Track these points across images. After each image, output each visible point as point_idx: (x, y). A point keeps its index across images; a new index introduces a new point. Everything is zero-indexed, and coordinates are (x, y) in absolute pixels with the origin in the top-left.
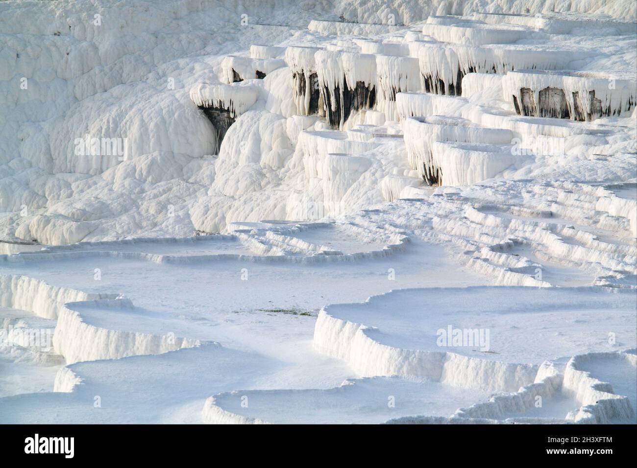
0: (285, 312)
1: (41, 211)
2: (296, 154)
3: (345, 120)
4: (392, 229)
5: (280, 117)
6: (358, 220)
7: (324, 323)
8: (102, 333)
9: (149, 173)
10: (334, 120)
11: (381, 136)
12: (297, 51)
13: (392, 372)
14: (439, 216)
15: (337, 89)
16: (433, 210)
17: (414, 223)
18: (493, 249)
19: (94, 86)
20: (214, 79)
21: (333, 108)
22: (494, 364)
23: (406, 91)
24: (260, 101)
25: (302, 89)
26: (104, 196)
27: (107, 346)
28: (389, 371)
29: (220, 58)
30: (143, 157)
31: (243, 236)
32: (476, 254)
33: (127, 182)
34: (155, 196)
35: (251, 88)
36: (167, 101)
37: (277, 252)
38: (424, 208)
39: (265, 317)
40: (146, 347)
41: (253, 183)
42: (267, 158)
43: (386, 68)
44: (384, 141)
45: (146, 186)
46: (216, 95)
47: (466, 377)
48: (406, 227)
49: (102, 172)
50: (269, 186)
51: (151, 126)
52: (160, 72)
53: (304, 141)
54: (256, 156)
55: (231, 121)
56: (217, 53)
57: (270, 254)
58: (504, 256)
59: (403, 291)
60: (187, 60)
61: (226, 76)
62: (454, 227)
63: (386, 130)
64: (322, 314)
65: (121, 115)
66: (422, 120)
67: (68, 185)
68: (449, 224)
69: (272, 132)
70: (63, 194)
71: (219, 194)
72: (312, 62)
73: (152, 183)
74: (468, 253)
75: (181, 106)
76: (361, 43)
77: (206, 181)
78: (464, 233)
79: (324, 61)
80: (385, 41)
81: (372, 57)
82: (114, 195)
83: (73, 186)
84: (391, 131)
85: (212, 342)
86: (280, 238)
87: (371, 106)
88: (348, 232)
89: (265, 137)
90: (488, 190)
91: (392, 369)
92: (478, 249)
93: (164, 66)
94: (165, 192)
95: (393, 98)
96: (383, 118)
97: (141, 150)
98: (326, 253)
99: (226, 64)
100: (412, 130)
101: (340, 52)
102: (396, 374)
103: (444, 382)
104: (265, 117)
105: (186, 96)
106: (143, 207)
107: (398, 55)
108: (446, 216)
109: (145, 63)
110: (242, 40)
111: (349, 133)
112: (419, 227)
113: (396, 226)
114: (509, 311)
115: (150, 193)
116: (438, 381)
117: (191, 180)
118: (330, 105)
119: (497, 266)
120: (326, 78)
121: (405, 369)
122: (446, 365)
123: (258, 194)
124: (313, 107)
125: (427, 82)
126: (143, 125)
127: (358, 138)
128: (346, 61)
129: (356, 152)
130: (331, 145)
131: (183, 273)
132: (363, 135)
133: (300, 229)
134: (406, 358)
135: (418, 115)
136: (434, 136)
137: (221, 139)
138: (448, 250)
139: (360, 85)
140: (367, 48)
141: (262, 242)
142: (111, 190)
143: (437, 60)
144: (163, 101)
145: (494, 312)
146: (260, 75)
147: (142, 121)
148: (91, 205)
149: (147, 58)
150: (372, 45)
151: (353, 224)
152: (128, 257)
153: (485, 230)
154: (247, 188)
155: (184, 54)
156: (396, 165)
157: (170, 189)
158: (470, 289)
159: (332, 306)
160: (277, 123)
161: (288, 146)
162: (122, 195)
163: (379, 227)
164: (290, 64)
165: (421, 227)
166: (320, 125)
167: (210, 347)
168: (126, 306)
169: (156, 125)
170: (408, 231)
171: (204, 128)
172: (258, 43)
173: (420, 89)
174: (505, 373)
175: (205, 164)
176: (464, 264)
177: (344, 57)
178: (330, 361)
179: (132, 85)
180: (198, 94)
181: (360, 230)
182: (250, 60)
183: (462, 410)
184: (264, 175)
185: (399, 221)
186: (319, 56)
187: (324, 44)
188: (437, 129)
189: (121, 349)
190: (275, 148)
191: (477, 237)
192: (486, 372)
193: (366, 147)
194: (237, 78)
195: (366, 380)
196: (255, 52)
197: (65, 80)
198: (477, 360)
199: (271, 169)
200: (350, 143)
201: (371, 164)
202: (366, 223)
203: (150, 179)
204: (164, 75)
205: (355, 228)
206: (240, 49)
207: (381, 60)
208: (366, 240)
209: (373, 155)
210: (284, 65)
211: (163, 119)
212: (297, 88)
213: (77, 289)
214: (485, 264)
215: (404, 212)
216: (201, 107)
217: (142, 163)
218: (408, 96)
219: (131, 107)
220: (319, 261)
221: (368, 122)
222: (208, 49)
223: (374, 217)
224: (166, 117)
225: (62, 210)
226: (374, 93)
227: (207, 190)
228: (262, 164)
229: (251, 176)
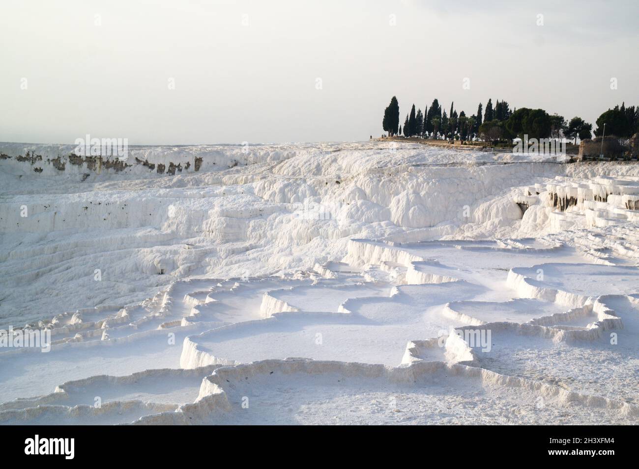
0: (503, 270)
1: (463, 235)
2: (549, 220)
3: (566, 208)
4: (558, 241)
5: (544, 207)
6: (545, 238)
7: (511, 274)
8: (420, 273)
9: (499, 224)
10: (562, 209)
11: (578, 215)
12: (550, 186)
13: (533, 297)
14: (578, 237)
15: (564, 199)
16: (575, 235)
17: (567, 239)
18: (596, 250)
19: (482, 195)
20: (522, 194)
21: (562, 205)
22: (577, 296)
23: (588, 200)
24: (538, 202)
25: (552, 198)
26: (483, 231)
27: (422, 279)
28: (532, 296)
29: (524, 187)
30: (497, 219)
31: (499, 241)
32: (588, 252)
33: (491, 226)
34: (500, 232)
35: (535, 197)
36: (506, 201)
37: (509, 247)
38: (572, 234)
39: (494, 272)
40: (437, 281)
41: (533, 229)
42: (539, 221)
43: (581, 192)
44: (579, 216)
45: (498, 228)
46: (522, 200)
47: (565, 301)
48: (564, 241)
49: (483, 223)
50: (539, 230)
51: (500, 209)
52: (504, 191)
53: (551, 216)
54: (535, 220)
55: (527, 208)
56: (523, 186)
57: (507, 248)
58: (599, 253)
59: (549, 264)
60: (513, 188)
61: (526, 194)
62: (583, 242)
63: (580, 213)
64: (511, 270)
65: (490, 205)
66: (593, 210)
67: (472, 227)
68: (581, 240)
69: (541, 212)
70: (470, 230)
71: (521, 232)
72: (555, 190)
73: (500, 227)
74: (586, 251)
75: (510, 203)
76: (573, 184)
77: (517, 227)
78: (586, 244)
79: (560, 189)
80: (581, 183)
81: (577, 188)
82: (487, 231)
83: (474, 228)
84: (582, 213)
85: (463, 280)
86: (512, 242)
87: (575, 204)
88: (540, 242)
89: (538, 214)
90: (599, 229)
91: (533, 296)
92: (590, 250)
93: (505, 190)
94: (504, 230)
95: (583, 202)
96: (579, 209)
97: (497, 216)
98: (528, 248)
99: (526, 189)
100: (588, 213)
101: (566, 186)
102: (535, 297)
103: (556, 302)
104: (539, 207)
105: (512, 199)
106: (496, 235)
107: (585, 188)
108: (580, 237)
109: (499, 188)
110: (532, 182)
111: (567, 213)
112: (568, 241)
113: (559, 240)
114: (594, 274)
115: (499, 230)
116: (553, 302)
117: (513, 227)
118: (561, 204)
119: (595, 256)
120: (560, 195)
121: (539, 296)
122: (557, 295)
123: (535, 232)
124: (555, 204)
125: (595, 197)
126: (498, 208)
127: (570, 215)
128: (567, 190)
129: (569, 220)
130: (561, 217)
131: (467, 253)
132: (571, 214)
133: (522, 240)
134: (540, 291)
135: (591, 208)
136: (596, 216)
137: (523, 214)
138: (578, 250)
139: (572, 198)
140: (575, 185)
141: (505, 244)
142: (486, 229)
143: (599, 190)
144: (505, 201)
145: (587, 274)
146: (538, 193)
147: (497, 207)
148: (479, 234)
149: (500, 187)
150: (577, 184)
151: (543, 239)
152: (449, 246)
153: (594, 243)
154: (531, 231)
155: (513, 186)
156: (583, 224)
157: (505, 230)
158: (579, 265)
159: (516, 268)
160: (542, 209)
161: (546, 217)
162: (490, 231)
163: (553, 240)
164: (548, 190)
165: (570, 241)
166: (557, 211)
167: (461, 282)
168: (437, 264)
169: (502, 209)
170: (564, 242)
171: (518, 210)
172: (538, 182)
173: (592, 199)
174: (582, 300)
175: (517, 222)
176: (583, 255)
177: (567, 188)
178: (511, 290)
179: (495, 195)
180: (516, 199)
181: (545, 241)
182: (535, 188)
183: (534, 319)
184: (537, 226)
185: (561, 239)
186: (558, 188)
187: (560, 184)
188: (597, 213)
189: (427, 280)
190: (541, 217)
191: (591, 246)
192: (574, 300)
193: (572, 218)
194: (530, 194)
195: (521, 300)
196: (536, 186)
197: (473, 193)
198: (570, 294)
199: (540, 224)
200: (567, 217)
201: (574, 224)
202: (548, 238)
203: (499, 226)
204: (506, 192)
205: (543, 240)
206: (531, 185)
207: (580, 190)
208: (547, 245)
209: (575, 221)
210: (546, 190)
211: (504, 206)
212: (550, 198)
213: (420, 257)
214: (591, 256)
215: (564, 235)
216: (517, 203)
217: (496, 221)
218: (588, 202)
219: (494, 202)
220: (523, 251)
221: (574, 210)
222: (521, 184)
223: (552, 236)
224: (506, 206)
225: (469, 235)
226: (576, 200)
227: (518, 230)
228: (537, 223)
229: (533, 226)
